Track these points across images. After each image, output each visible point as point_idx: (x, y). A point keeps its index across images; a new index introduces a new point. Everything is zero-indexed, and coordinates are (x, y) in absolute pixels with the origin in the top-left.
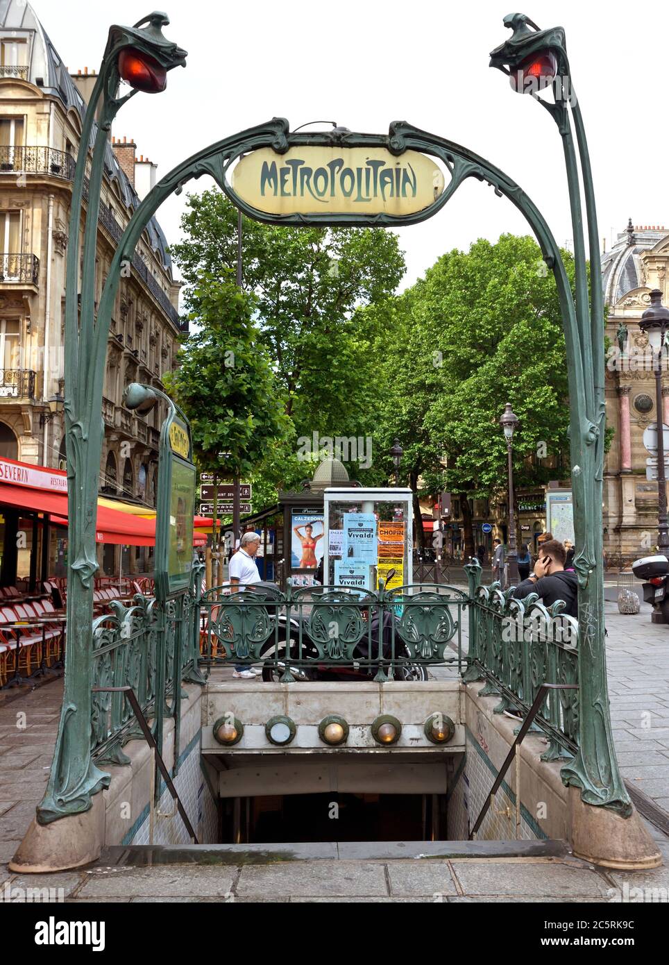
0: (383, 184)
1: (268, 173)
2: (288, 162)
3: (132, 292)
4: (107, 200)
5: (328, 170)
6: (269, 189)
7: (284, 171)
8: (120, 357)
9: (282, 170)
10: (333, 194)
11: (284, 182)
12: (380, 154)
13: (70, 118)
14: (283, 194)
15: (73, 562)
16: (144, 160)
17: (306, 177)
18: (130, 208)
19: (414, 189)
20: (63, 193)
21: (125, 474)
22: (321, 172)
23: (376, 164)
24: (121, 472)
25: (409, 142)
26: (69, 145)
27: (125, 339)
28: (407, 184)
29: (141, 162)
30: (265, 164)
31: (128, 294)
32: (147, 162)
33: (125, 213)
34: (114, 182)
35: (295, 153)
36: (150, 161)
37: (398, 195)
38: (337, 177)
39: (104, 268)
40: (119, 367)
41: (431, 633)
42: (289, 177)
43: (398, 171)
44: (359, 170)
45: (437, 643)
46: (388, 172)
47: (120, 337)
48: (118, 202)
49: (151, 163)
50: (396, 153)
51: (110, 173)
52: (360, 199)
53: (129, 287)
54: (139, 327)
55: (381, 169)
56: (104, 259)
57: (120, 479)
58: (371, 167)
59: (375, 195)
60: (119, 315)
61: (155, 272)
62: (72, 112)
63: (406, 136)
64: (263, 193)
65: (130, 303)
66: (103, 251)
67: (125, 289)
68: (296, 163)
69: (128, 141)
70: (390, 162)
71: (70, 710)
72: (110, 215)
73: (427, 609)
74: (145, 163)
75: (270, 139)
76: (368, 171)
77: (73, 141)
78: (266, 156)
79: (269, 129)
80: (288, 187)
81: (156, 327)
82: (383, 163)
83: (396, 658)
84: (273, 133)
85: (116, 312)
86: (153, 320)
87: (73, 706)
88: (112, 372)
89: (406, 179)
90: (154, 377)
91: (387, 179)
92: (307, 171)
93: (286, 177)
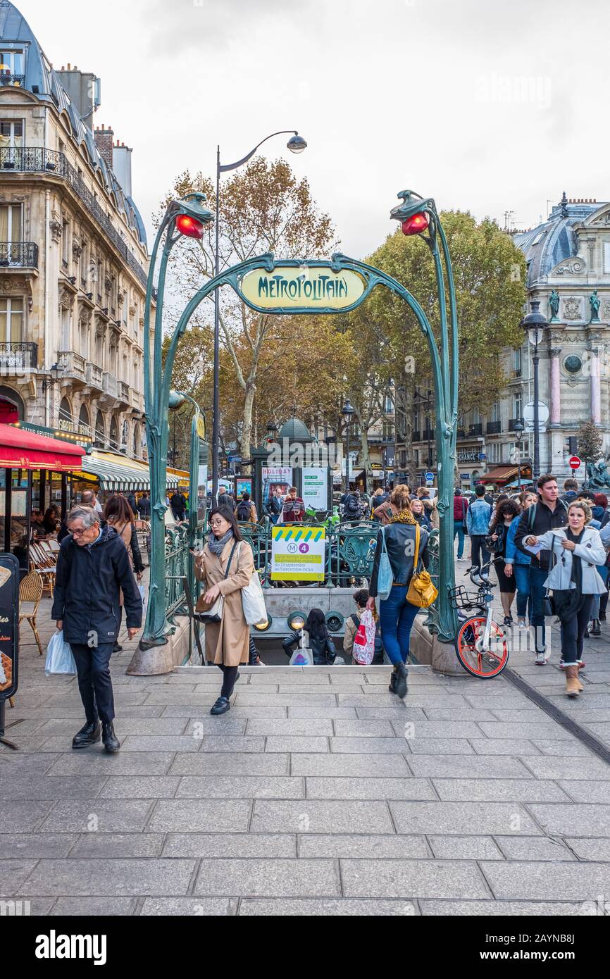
0: (328, 289)
1: (263, 284)
2: (274, 277)
3: (115, 269)
4: (93, 188)
5: (297, 282)
6: (263, 293)
7: (272, 283)
8: (105, 328)
9: (270, 282)
10: (299, 296)
11: (271, 289)
12: (327, 272)
13: (61, 119)
14: (271, 296)
15: (154, 505)
16: (120, 145)
17: (284, 286)
18: (111, 194)
19: (346, 293)
20: (58, 188)
21: (111, 430)
22: (293, 283)
23: (324, 278)
24: (108, 429)
25: (343, 265)
26: (61, 144)
27: (109, 312)
28: (342, 289)
29: (118, 147)
30: (261, 278)
31: (111, 271)
32: (123, 147)
33: (107, 198)
34: (98, 172)
35: (278, 272)
36: (125, 145)
37: (337, 296)
38: (302, 286)
39: (91, 249)
40: (105, 336)
41: (364, 554)
42: (274, 286)
43: (337, 282)
44: (315, 282)
45: (368, 562)
46: (331, 283)
47: (106, 310)
48: (101, 189)
49: (127, 148)
50: (336, 271)
51: (95, 164)
52: (315, 299)
53: (112, 265)
54: (120, 299)
55: (327, 281)
56: (91, 242)
57: (107, 436)
58: (321, 280)
59: (324, 296)
60: (104, 290)
61: (133, 249)
62: (63, 114)
63: (342, 261)
64: (260, 296)
65: (113, 278)
66: (90, 236)
67: (108, 266)
68: (278, 278)
69: (106, 128)
70: (333, 277)
71: (155, 588)
72: (96, 202)
73: (361, 538)
74: (120, 147)
75: (263, 264)
76: (320, 282)
77: (64, 140)
78: (261, 274)
79: (263, 258)
80: (274, 292)
81: (134, 299)
82: (328, 278)
83: (341, 572)
84: (265, 261)
85: (102, 288)
86: (132, 293)
87: (156, 586)
88: (99, 341)
89: (342, 287)
90: (134, 343)
91: (331, 287)
92: (285, 283)
93: (273, 286)
